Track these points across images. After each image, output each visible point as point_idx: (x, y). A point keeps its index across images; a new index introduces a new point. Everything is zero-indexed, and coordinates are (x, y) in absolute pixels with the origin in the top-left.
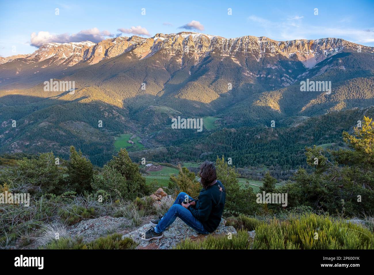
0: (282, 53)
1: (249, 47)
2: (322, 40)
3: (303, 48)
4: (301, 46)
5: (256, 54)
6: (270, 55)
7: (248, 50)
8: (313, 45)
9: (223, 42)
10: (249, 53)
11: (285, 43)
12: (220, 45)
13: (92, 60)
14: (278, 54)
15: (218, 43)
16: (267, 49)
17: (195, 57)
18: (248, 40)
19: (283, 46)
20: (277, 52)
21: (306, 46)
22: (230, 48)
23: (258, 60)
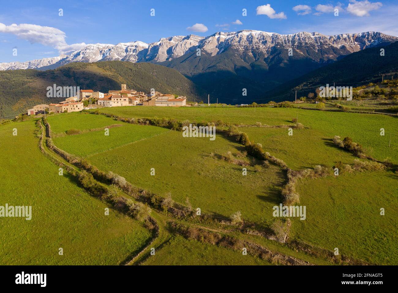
0: (333, 45)
1: (306, 41)
2: (364, 33)
3: (349, 41)
4: (347, 38)
5: (314, 46)
6: (324, 47)
7: (306, 43)
8: (357, 38)
9: (282, 37)
10: (307, 46)
11: (334, 37)
12: (281, 40)
13: (158, 58)
14: (330, 46)
15: (278, 38)
16: (321, 43)
17: (263, 51)
18: (304, 35)
19: (333, 39)
20: (329, 45)
21: (352, 38)
22: (290, 42)
23: (317, 51)
